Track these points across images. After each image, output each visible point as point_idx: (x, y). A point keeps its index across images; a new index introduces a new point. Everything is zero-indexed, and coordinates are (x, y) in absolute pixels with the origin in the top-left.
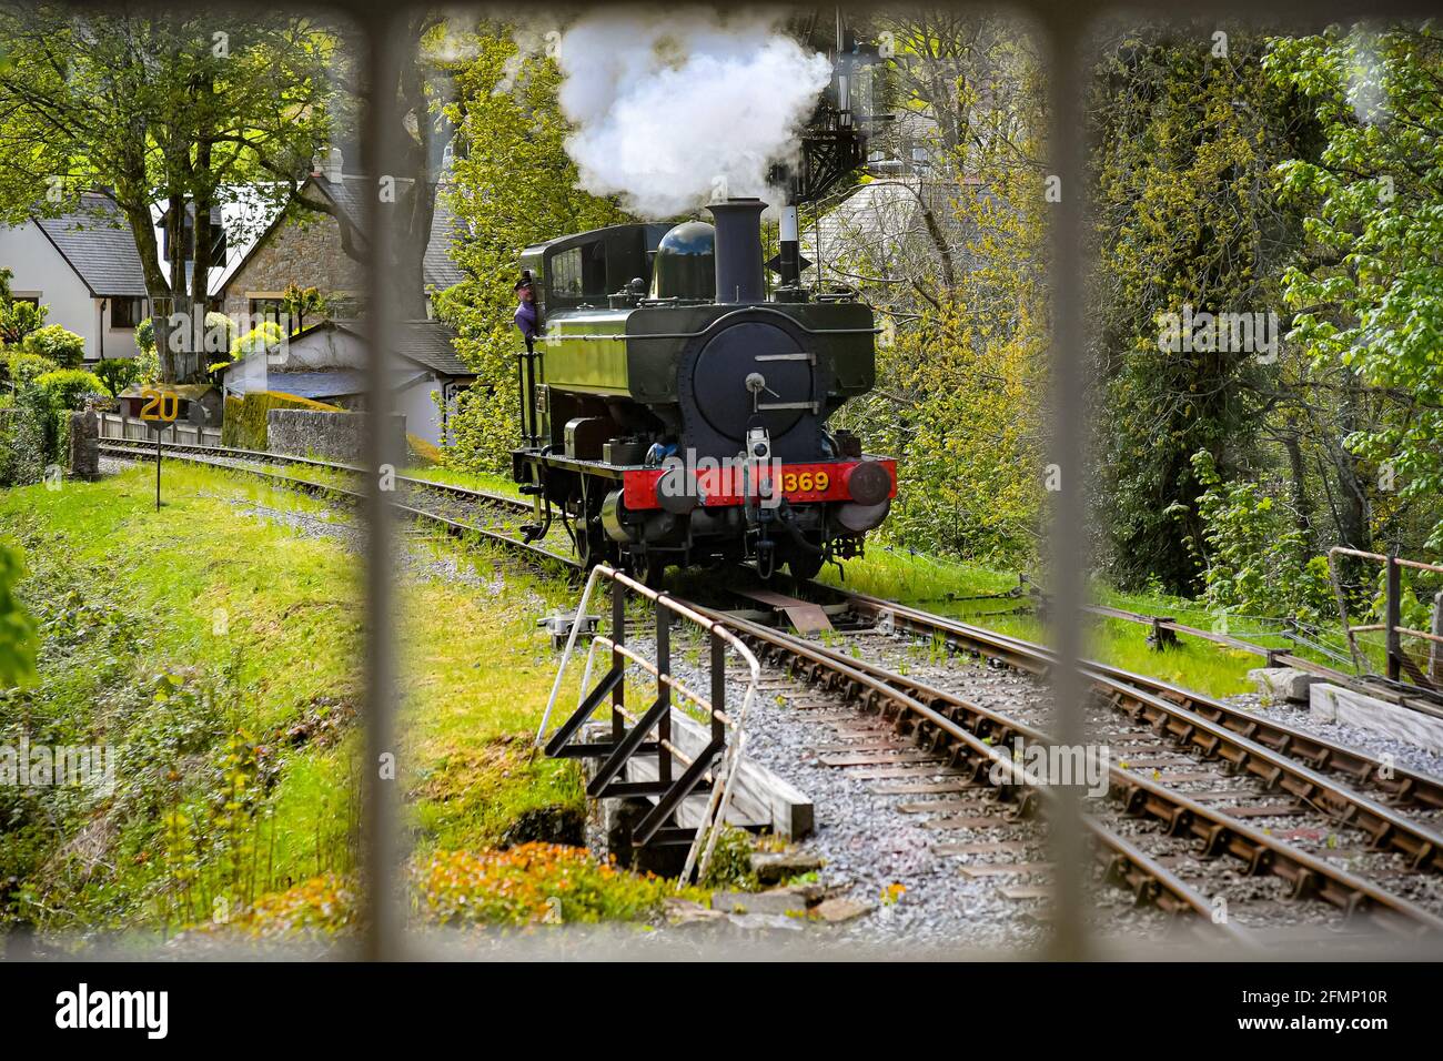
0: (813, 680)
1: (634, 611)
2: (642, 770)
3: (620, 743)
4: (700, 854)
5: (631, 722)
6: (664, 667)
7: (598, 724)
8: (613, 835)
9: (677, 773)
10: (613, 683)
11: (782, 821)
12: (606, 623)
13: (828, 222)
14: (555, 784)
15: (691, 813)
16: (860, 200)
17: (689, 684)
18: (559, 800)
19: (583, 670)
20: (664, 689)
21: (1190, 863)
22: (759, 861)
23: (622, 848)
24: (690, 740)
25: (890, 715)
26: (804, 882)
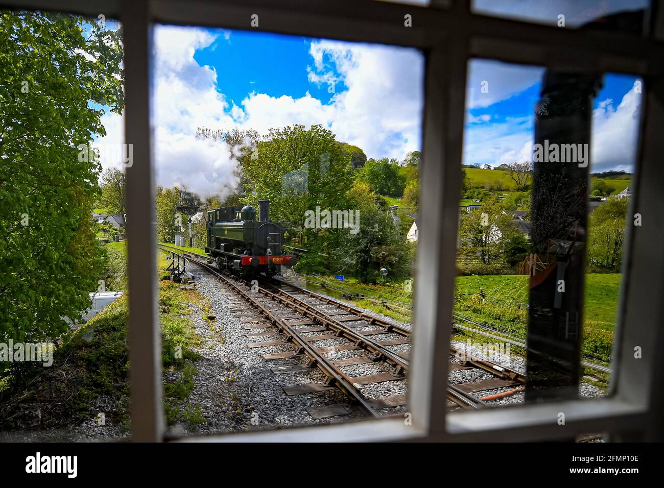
0: (194, 263)
1: (175, 256)
2: (176, 272)
3: (174, 269)
4: (183, 281)
5: (175, 267)
6: (178, 262)
7: (172, 267)
8: (173, 279)
9: (180, 272)
10: (173, 263)
11: (191, 278)
12: (172, 257)
13: (194, 216)
14: (167, 274)
15: (182, 277)
16: (197, 215)
17: (181, 263)
18: (168, 275)
19: (170, 262)
20: (179, 264)
21: (234, 281)
22: (189, 282)
23: (174, 280)
24: (181, 269)
25: (202, 266)
26: (194, 284)
